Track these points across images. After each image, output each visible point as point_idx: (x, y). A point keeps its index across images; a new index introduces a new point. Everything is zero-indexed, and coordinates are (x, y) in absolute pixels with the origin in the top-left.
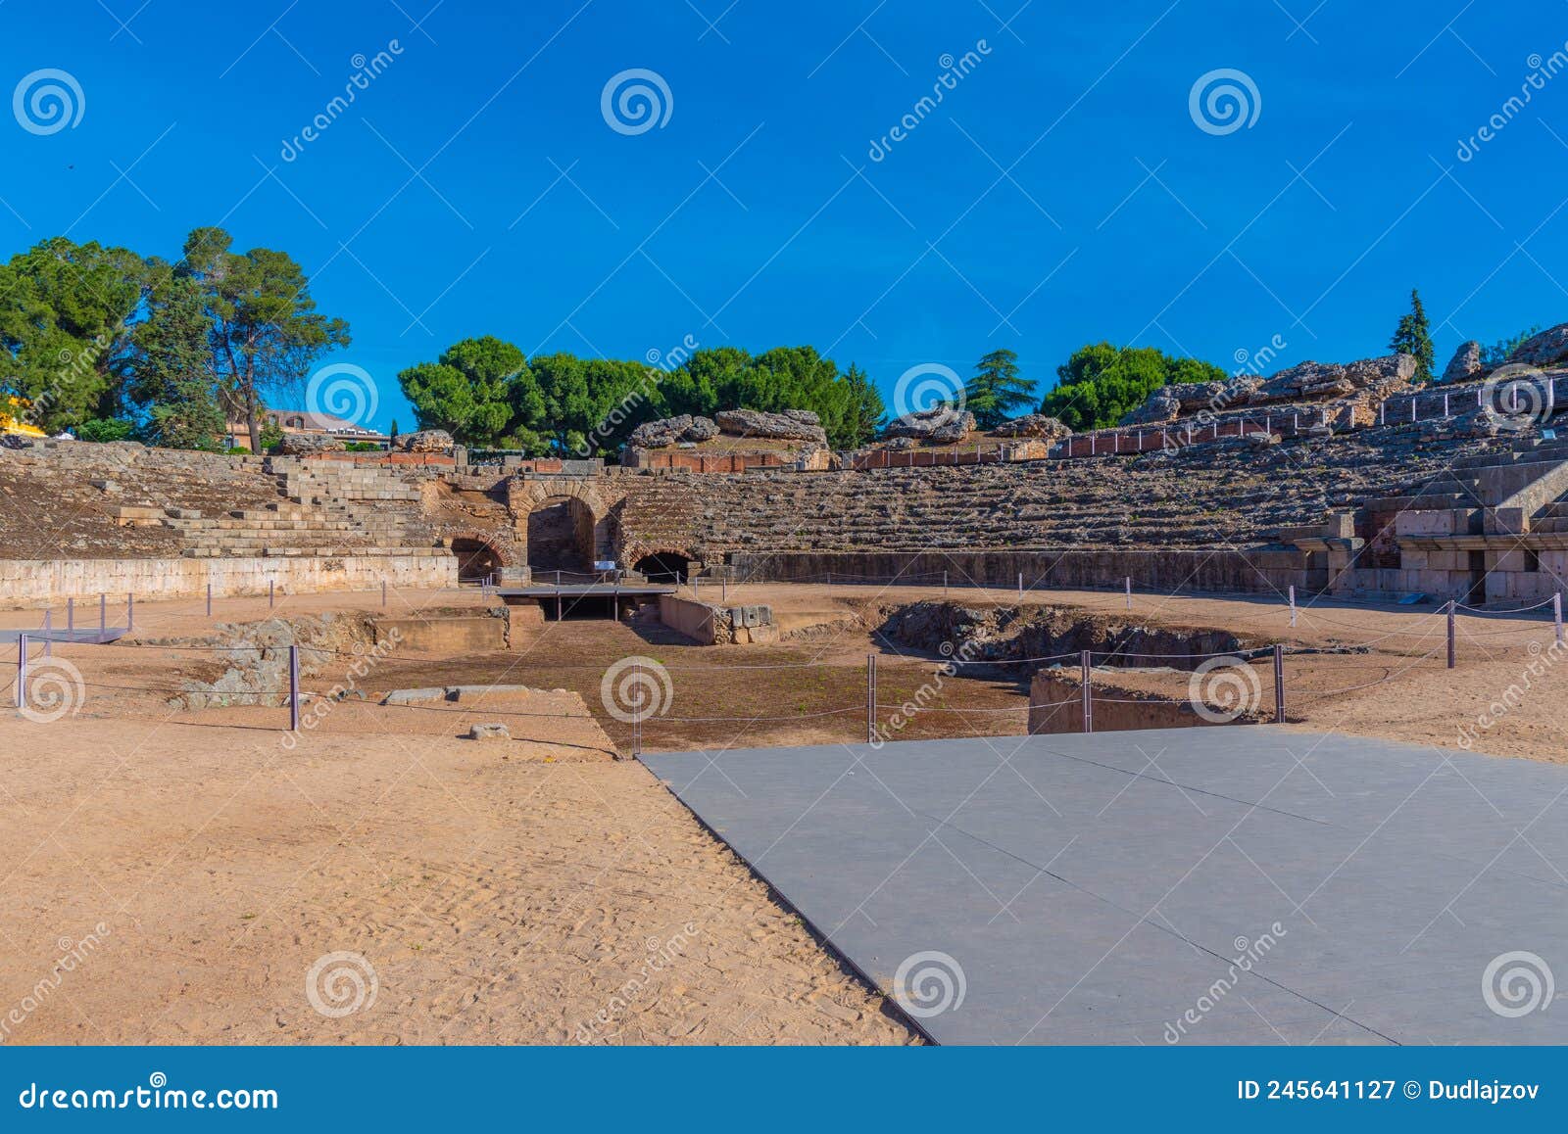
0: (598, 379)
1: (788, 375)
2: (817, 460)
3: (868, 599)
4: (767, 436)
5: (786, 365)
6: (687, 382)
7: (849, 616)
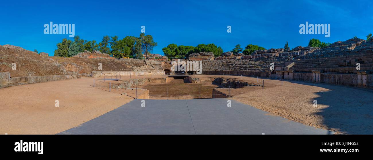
0: (186, 48)
1: (210, 47)
2: (212, 58)
3: (213, 77)
4: (206, 55)
5: (210, 46)
6: (197, 49)
7: (210, 79)
